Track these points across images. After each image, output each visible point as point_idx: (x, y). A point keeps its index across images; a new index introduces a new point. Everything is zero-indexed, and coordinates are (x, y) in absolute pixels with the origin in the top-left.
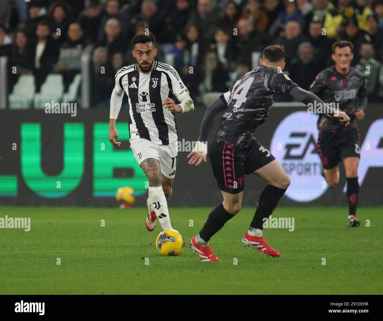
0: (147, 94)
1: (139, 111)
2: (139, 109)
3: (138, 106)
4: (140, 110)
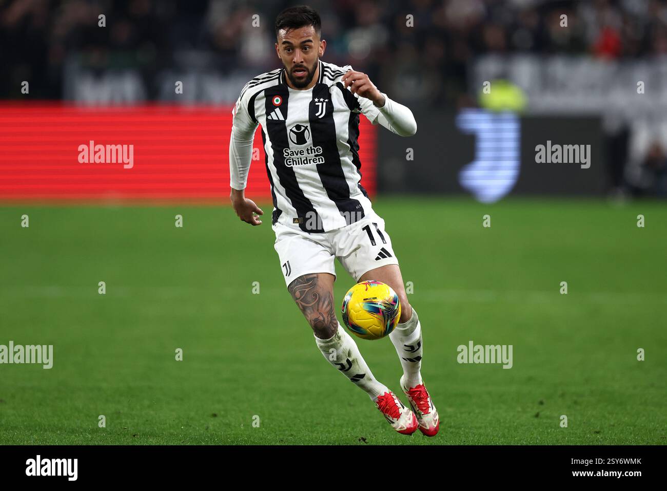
0: (306, 128)
1: (292, 163)
2: (291, 160)
3: (287, 154)
4: (293, 161)
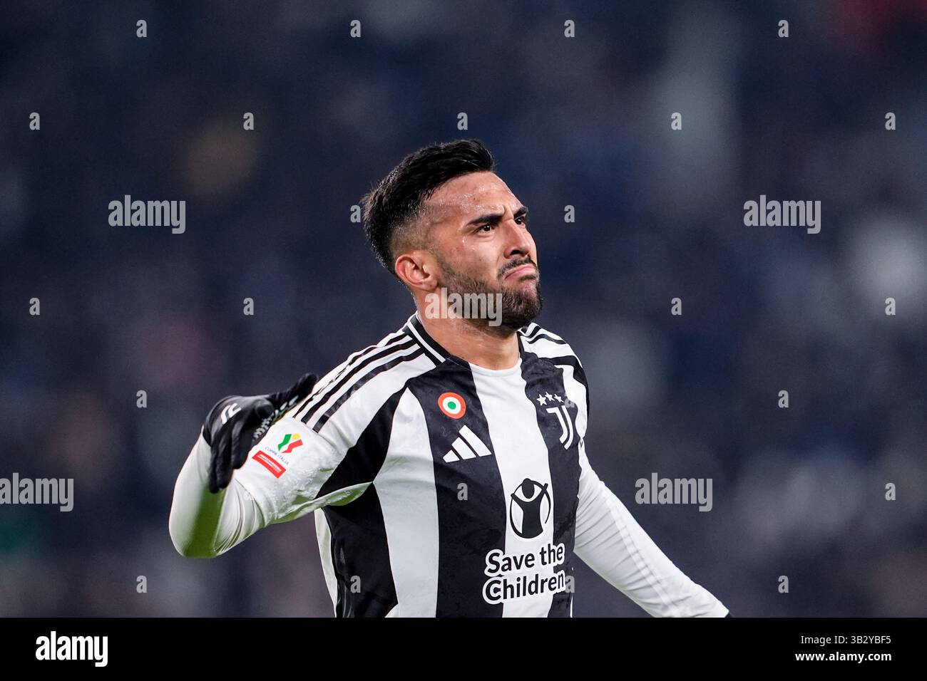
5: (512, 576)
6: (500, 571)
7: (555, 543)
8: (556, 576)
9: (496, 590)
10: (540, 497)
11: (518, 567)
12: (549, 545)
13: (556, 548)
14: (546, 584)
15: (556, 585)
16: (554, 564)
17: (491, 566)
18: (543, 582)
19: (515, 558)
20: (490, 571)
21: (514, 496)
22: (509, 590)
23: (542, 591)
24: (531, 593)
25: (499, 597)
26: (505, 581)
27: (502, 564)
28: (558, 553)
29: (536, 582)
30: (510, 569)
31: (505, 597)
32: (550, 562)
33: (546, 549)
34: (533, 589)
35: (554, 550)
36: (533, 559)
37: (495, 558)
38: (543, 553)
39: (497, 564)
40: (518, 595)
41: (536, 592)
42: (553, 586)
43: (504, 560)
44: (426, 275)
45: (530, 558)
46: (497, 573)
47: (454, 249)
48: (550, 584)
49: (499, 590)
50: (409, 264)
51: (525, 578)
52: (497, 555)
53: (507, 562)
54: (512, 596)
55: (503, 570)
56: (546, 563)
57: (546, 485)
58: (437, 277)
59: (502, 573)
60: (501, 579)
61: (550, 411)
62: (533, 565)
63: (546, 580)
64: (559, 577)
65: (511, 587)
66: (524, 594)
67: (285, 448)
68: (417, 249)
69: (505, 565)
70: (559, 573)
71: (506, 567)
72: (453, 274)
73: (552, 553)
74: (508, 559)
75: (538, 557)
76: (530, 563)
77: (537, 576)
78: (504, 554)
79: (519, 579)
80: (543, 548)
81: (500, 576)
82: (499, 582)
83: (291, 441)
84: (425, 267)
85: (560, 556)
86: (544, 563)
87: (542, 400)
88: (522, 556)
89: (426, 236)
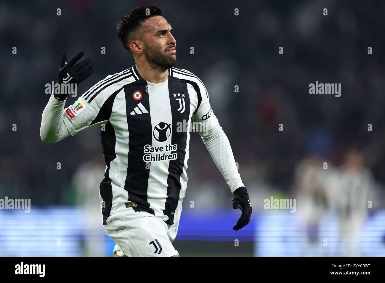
5: (154, 154)
6: (150, 152)
7: (172, 144)
8: (172, 155)
9: (148, 158)
10: (167, 128)
11: (157, 151)
12: (170, 145)
13: (173, 146)
14: (167, 157)
15: (172, 157)
16: (171, 151)
17: (146, 150)
18: (166, 156)
19: (156, 148)
20: (146, 151)
21: (156, 128)
22: (153, 158)
23: (166, 159)
24: (162, 160)
25: (149, 160)
26: (152, 155)
27: (150, 149)
28: (174, 147)
29: (164, 156)
30: (153, 151)
31: (151, 161)
32: (169, 150)
33: (168, 146)
34: (162, 158)
35: (172, 146)
36: (163, 149)
37: (147, 147)
38: (167, 147)
39: (149, 149)
40: (157, 160)
41: (163, 159)
42: (170, 158)
43: (151, 148)
44: (140, 49)
45: (162, 148)
46: (148, 153)
47: (151, 41)
48: (169, 157)
49: (149, 158)
50: (134, 45)
51: (159, 155)
52: (149, 146)
53: (152, 149)
54: (154, 160)
55: (151, 151)
56: (168, 150)
57: (170, 125)
58: (143, 50)
59: (151, 153)
60: (150, 155)
61: (177, 99)
62: (163, 151)
63: (167, 156)
64: (173, 155)
65: (154, 157)
66: (159, 160)
67: (77, 108)
68: (138, 40)
69: (152, 150)
70: (174, 154)
71: (152, 151)
72: (149, 49)
73: (171, 147)
74: (153, 148)
75: (165, 148)
76: (161, 150)
77: (164, 154)
78: (151, 146)
79: (157, 155)
80: (167, 145)
81: (150, 153)
82: (149, 155)
83: (79, 106)
84: (140, 46)
85: (175, 148)
86: (167, 150)
87: (175, 95)
88: (158, 148)
89: (141, 36)
